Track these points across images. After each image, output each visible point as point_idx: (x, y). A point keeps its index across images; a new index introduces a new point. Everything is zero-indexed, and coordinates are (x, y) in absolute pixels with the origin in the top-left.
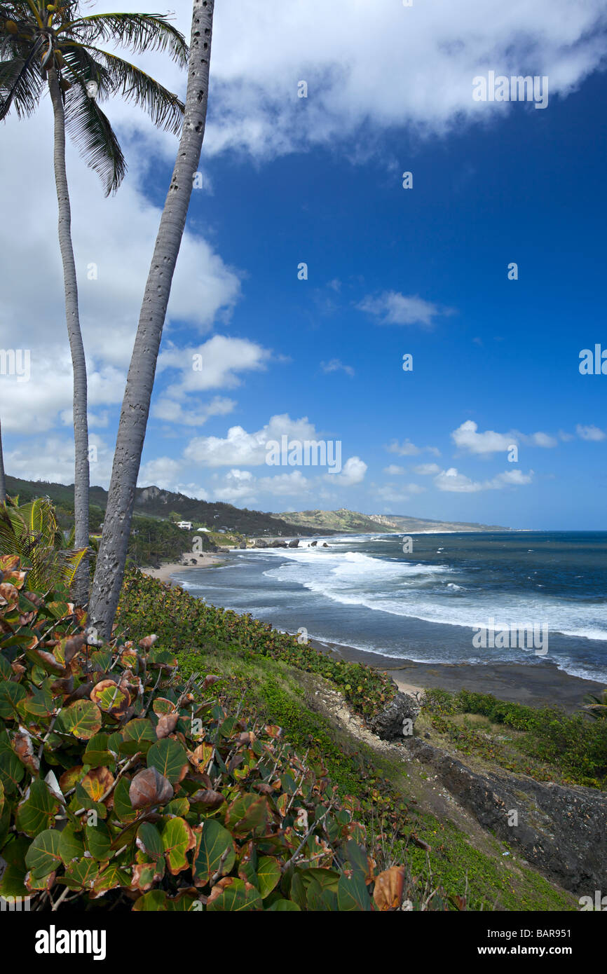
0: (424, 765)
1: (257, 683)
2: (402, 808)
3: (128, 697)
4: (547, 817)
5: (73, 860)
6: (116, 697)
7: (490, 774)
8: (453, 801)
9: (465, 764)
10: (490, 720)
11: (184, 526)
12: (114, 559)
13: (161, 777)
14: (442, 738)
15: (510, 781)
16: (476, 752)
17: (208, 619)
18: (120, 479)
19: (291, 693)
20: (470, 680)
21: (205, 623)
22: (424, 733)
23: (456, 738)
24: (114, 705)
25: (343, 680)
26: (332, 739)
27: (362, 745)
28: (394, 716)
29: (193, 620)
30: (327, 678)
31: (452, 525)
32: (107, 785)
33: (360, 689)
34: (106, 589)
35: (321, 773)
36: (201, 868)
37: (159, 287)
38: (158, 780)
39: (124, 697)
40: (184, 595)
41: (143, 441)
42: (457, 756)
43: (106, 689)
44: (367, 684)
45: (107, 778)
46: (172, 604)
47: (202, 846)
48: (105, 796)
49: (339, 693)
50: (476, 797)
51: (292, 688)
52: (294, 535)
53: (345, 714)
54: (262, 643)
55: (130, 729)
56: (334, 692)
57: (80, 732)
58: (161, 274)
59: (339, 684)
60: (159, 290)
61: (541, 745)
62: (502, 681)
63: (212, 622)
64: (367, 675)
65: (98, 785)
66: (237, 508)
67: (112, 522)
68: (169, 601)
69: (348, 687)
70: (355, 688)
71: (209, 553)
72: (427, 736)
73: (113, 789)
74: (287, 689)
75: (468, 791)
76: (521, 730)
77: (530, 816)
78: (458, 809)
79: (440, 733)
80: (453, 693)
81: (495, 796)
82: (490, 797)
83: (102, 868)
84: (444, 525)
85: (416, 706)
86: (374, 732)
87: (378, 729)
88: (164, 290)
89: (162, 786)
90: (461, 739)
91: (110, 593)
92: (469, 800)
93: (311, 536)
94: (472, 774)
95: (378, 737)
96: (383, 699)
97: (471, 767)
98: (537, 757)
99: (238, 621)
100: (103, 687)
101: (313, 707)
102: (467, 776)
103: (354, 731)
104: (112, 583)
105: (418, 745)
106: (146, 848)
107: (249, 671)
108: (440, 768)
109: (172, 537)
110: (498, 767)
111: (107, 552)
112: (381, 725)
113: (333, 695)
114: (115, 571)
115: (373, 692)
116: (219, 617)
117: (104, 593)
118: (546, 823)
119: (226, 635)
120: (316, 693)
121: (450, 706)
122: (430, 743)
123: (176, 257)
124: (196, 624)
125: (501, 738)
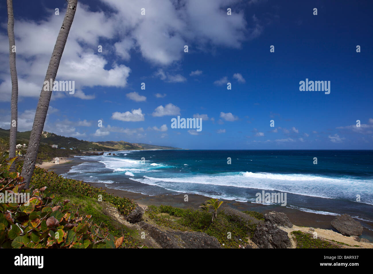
0: (145, 230)
1: (84, 206)
2: (136, 244)
3: (41, 202)
4: (184, 242)
5: (27, 243)
6: (37, 202)
7: (167, 231)
8: (154, 241)
9: (159, 228)
10: (170, 214)
11: (54, 147)
12: (32, 160)
13: (56, 219)
14: (152, 221)
15: (173, 232)
16: (163, 224)
17: (64, 183)
18: (35, 131)
19: (97, 209)
20: (165, 202)
21: (63, 185)
22: (145, 220)
23: (156, 220)
24: (36, 205)
25: (117, 203)
26: (112, 224)
27: (123, 226)
28: (135, 214)
29: (58, 184)
30: (111, 203)
31: (162, 147)
32: (39, 223)
33: (123, 206)
34: (28, 171)
35: (106, 231)
36: (67, 242)
37: (55, 63)
38: (55, 219)
39: (40, 202)
40: (54, 174)
41: (45, 118)
42: (156, 226)
43: (33, 200)
44: (126, 204)
45: (38, 221)
46: (49, 178)
47: (68, 236)
48: (37, 226)
49: (116, 208)
50: (162, 238)
51: (97, 207)
52: (102, 150)
53: (117, 215)
54: (86, 192)
55: (44, 210)
56: (114, 208)
57: (27, 212)
58: (56, 58)
59: (116, 205)
60: (55, 64)
61: (186, 221)
62: (175, 201)
63: (66, 184)
64: (126, 201)
65: (35, 224)
66: (78, 139)
67: (31, 147)
68: (47, 177)
69: (119, 206)
70: (121, 206)
71: (65, 158)
72: (147, 221)
73: (41, 224)
74: (96, 208)
75: (159, 237)
76: (179, 217)
77: (178, 243)
78: (155, 243)
79: (151, 219)
80: (158, 206)
81: (168, 238)
82: (166, 238)
83: (36, 245)
84: (159, 147)
85: (143, 210)
86: (128, 221)
87: (129, 219)
88: (57, 64)
89: (56, 221)
90: (158, 220)
91: (29, 172)
92: (159, 240)
93: (109, 151)
94: (161, 231)
95: (129, 222)
96: (131, 209)
97: (161, 229)
98: (184, 225)
99: (77, 184)
100: (32, 199)
101: (106, 213)
102: (159, 232)
103: (121, 221)
104: (30, 168)
105: (143, 224)
106: (51, 236)
107: (81, 202)
108: (150, 231)
109: (48, 151)
110: (170, 228)
111: (28, 157)
112: (130, 218)
113: (113, 209)
114: (32, 164)
115: (128, 207)
116: (69, 182)
117: (27, 172)
118: (183, 244)
119: (71, 189)
120: (107, 209)
121: (157, 211)
122: (147, 223)
123: (62, 53)
124: (59, 186)
125: (173, 220)
